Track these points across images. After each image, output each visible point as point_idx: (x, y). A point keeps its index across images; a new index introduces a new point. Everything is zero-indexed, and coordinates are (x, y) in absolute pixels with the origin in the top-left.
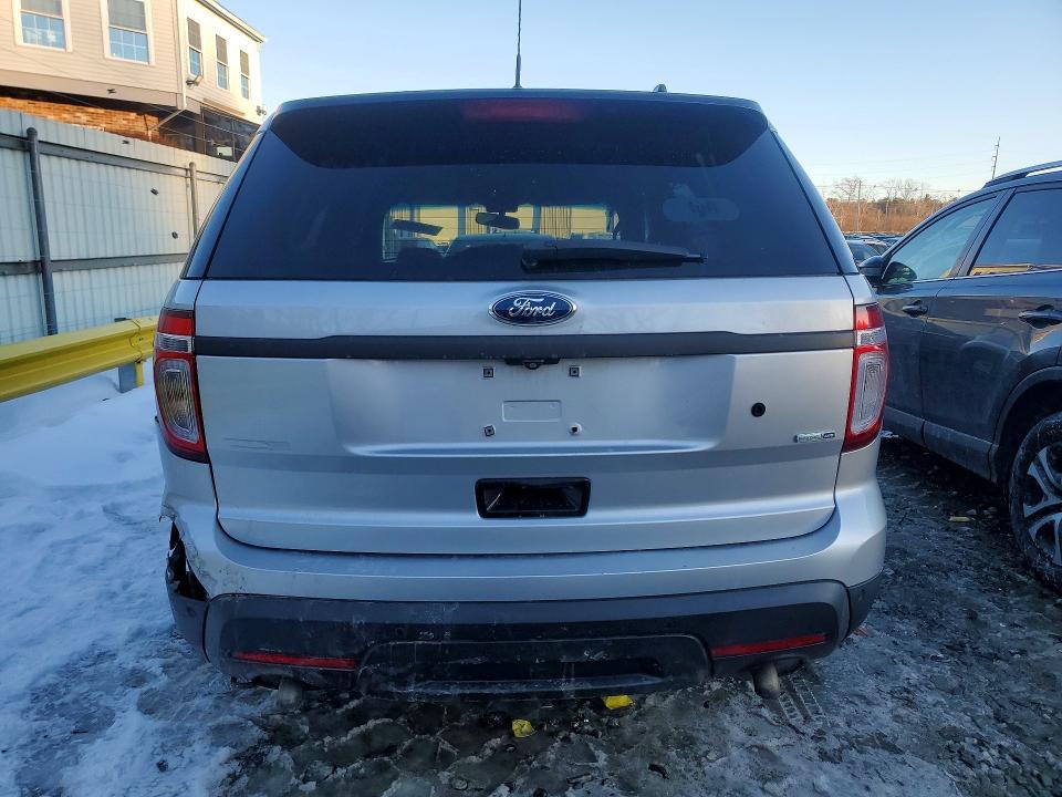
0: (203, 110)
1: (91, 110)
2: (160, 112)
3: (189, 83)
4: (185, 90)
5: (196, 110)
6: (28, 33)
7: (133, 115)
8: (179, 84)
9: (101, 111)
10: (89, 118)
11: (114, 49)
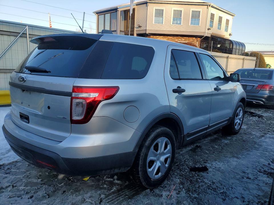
0: (211, 36)
1: (185, 38)
2: (200, 37)
3: (208, 29)
4: (207, 31)
5: (210, 36)
6: (174, 22)
7: (194, 38)
8: (205, 29)
9: (187, 38)
10: (184, 40)
11: (191, 24)
